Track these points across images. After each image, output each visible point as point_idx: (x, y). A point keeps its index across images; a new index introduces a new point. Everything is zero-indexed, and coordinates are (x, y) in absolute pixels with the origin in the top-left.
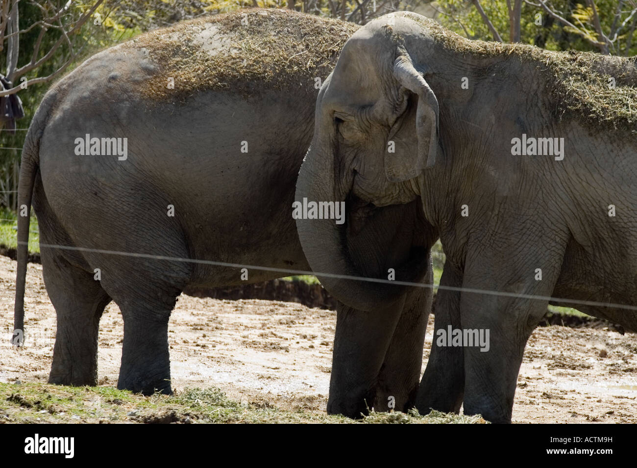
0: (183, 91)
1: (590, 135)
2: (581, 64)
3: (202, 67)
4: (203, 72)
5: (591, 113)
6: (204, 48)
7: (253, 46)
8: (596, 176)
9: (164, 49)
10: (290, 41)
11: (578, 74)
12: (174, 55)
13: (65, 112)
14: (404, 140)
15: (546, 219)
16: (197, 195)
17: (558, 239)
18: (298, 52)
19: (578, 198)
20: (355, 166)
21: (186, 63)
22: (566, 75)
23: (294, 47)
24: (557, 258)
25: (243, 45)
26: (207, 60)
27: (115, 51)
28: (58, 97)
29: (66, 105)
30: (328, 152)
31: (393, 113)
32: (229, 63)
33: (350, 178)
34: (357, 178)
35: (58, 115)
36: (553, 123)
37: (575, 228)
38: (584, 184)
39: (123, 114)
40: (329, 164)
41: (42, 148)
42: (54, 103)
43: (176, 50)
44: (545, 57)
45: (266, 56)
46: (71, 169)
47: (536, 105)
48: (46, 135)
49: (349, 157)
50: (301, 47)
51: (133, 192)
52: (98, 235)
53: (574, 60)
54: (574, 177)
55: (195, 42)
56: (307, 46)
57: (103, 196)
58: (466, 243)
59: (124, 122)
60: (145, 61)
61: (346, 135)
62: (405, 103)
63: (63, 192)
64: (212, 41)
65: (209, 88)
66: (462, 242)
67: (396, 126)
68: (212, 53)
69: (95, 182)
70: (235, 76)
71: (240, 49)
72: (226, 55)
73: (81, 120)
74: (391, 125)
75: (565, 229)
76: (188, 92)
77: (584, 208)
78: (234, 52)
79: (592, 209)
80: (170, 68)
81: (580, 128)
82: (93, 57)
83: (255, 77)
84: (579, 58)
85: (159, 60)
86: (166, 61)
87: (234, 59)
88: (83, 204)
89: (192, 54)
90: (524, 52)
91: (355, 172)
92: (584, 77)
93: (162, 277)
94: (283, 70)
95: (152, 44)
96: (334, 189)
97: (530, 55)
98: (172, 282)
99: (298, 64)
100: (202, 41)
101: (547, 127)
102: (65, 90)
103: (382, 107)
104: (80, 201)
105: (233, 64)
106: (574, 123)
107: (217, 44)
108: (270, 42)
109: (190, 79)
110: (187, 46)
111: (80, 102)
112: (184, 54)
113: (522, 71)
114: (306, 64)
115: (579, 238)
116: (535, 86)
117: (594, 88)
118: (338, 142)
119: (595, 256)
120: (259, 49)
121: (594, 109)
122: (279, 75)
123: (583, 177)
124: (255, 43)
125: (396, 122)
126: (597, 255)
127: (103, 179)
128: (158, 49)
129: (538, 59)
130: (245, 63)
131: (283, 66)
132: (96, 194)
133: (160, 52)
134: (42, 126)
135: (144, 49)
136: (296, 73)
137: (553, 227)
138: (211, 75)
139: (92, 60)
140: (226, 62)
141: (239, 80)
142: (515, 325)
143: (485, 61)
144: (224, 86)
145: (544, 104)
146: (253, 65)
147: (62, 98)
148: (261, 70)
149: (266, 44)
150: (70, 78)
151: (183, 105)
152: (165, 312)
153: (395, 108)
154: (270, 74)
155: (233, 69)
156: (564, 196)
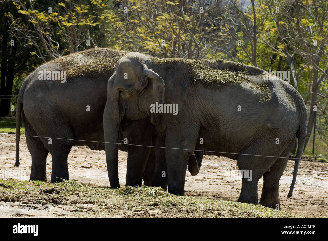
0: (70, 77)
1: (205, 88)
2: (200, 64)
3: (77, 69)
4: (77, 70)
5: (204, 80)
6: (78, 62)
7: (95, 61)
8: (207, 102)
9: (64, 63)
10: (108, 59)
11: (199, 67)
12: (68, 65)
13: (30, 86)
14: (146, 96)
15: (193, 118)
16: (75, 113)
17: (197, 125)
18: (110, 63)
19: (202, 110)
20: (126, 107)
21: (72, 68)
22: (195, 68)
23: (109, 61)
24: (197, 131)
25: (92, 61)
26: (79, 66)
27: (48, 64)
28: (29, 80)
29: (31, 83)
30: (116, 104)
31: (142, 87)
32: (86, 67)
33: (125, 111)
34: (127, 111)
35: (28, 87)
36: (192, 84)
37: (202, 120)
38: (204, 105)
39: (50, 86)
40: (117, 107)
41: (23, 98)
42: (27, 82)
43: (68, 63)
44: (188, 62)
45: (99, 64)
46: (32, 105)
47: (186, 78)
48: (25, 94)
49: (124, 104)
50: (112, 61)
51: (53, 113)
52: (42, 128)
53: (198, 62)
54: (200, 102)
55: (75, 60)
56: (114, 61)
57: (43, 115)
58: (166, 129)
59: (50, 89)
60: (58, 67)
61: (123, 96)
62: (147, 83)
63: (30, 113)
64: (81, 60)
65: (79, 76)
66: (164, 128)
67: (143, 91)
68: (81, 64)
69: (40, 110)
70: (88, 72)
71: (90, 62)
72: (85, 64)
73: (36, 88)
74: (141, 92)
75: (199, 121)
76: (72, 78)
77: (204, 114)
78: (88, 64)
79: (207, 114)
80: (66, 69)
81: (201, 86)
82: (41, 66)
83: (95, 72)
84: (199, 61)
85: (62, 67)
86: (65, 67)
87: (88, 66)
88: (37, 117)
89: (74, 64)
90: (180, 61)
91: (126, 109)
92: (201, 68)
93: (64, 142)
94: (105, 69)
95: (60, 61)
96: (119, 116)
97: (182, 61)
98: (68, 144)
99: (110, 67)
100: (78, 60)
101: (190, 86)
102: (31, 78)
103: (137, 85)
104: (35, 116)
105: (87, 67)
106: (199, 84)
107: (82, 61)
108: (101, 60)
109: (72, 73)
110: (72, 62)
111: (35, 82)
112: (71, 65)
113: (181, 67)
114: (113, 67)
115: (203, 124)
116: (185, 72)
117: (205, 71)
118: (120, 99)
119: (209, 130)
120: (97, 62)
121: (205, 79)
122: (103, 71)
123: (203, 103)
124: (95, 60)
125: (143, 90)
126: (209, 129)
127: (43, 109)
128: (62, 63)
129: (186, 62)
130: (92, 67)
131: (105, 68)
132: (41, 114)
133: (63, 64)
134: (23, 90)
135: (58, 63)
136: (109, 70)
137: (195, 121)
138: (80, 72)
139: (40, 67)
140: (85, 67)
141: (89, 73)
142: (184, 156)
143: (168, 65)
144: (84, 75)
145: (188, 78)
146: (94, 68)
147: (30, 81)
148: (97, 70)
149: (99, 60)
150: (33, 74)
151: (70, 82)
152: (66, 154)
153: (143, 85)
154: (100, 71)
155: (87, 69)
156: (198, 110)
